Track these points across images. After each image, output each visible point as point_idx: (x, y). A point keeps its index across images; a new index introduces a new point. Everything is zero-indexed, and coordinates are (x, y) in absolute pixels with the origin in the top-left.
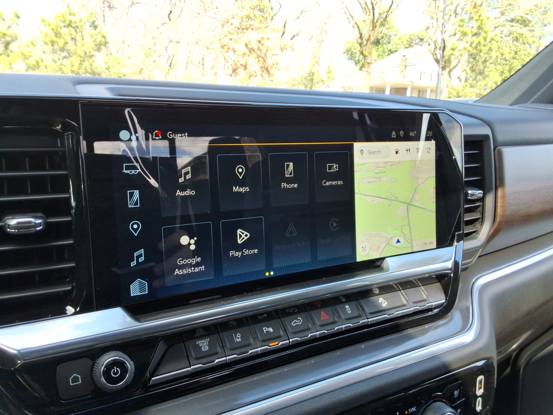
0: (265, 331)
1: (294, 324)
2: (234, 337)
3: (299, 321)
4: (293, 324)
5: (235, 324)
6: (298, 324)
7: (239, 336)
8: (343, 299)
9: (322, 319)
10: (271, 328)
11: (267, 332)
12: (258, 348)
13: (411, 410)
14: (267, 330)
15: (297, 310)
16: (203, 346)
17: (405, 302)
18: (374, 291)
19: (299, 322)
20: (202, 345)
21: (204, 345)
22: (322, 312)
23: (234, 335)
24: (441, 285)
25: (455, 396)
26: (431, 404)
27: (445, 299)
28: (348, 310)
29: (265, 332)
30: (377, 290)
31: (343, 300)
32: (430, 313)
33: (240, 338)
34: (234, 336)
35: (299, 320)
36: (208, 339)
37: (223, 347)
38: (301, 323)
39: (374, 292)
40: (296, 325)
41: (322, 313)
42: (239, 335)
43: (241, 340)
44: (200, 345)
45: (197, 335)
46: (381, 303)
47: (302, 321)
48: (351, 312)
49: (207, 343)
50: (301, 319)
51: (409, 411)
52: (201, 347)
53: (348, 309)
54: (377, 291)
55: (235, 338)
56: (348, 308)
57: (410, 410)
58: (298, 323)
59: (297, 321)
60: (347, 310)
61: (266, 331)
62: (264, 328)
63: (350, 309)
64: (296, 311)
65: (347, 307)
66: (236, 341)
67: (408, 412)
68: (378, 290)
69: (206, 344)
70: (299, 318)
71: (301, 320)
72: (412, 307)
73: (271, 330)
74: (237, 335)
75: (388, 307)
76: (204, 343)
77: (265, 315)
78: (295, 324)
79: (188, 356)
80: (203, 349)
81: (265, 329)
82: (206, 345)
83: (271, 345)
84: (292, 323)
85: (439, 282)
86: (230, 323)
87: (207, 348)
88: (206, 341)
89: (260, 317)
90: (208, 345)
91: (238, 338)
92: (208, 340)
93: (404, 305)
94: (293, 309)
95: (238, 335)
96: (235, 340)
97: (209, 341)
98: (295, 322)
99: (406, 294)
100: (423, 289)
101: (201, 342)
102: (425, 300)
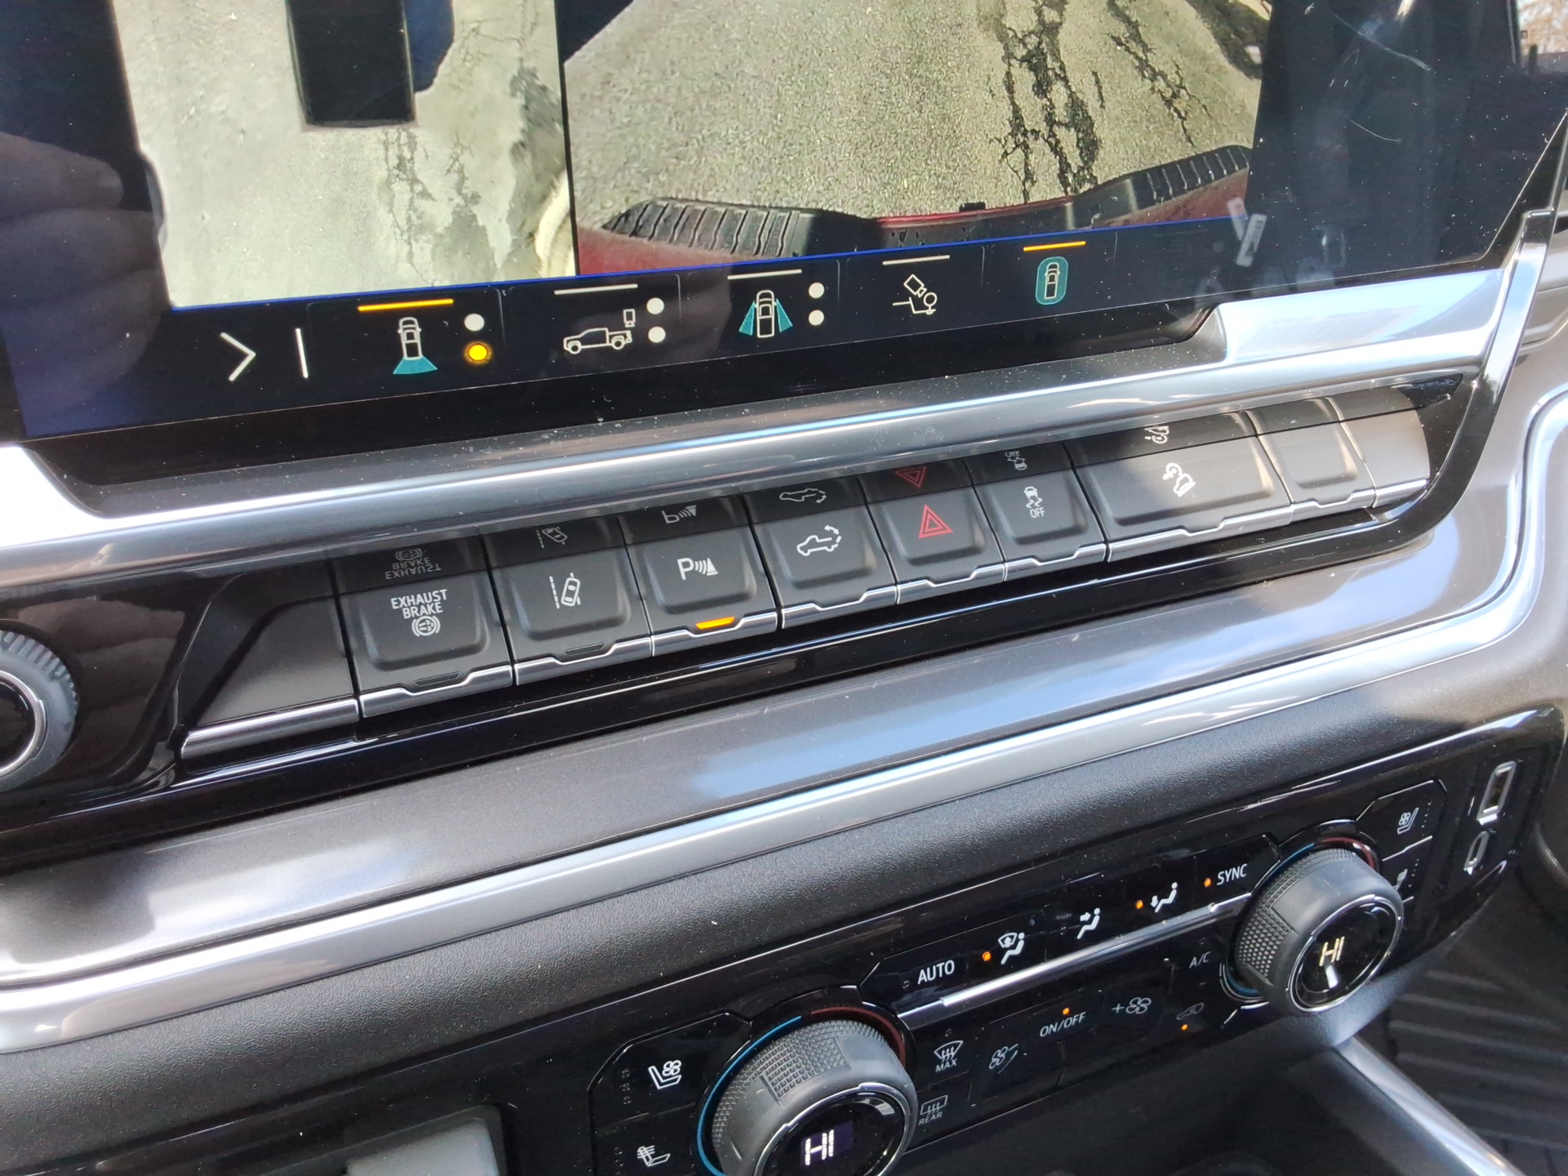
0: (683, 571)
1: (806, 552)
2: (552, 590)
3: (830, 539)
4: (802, 548)
5: (562, 537)
6: (825, 550)
7: (572, 588)
8: (1019, 462)
9: (921, 536)
10: (709, 560)
11: (693, 574)
12: (650, 635)
13: (1228, 876)
14: (691, 568)
15: (824, 497)
16: (417, 618)
17: (1266, 481)
18: (1151, 435)
19: (829, 544)
20: (415, 612)
21: (424, 614)
22: (926, 508)
23: (555, 582)
24: (1422, 421)
25: (1398, 829)
26: (1305, 854)
27: (1428, 475)
28: (1033, 506)
29: (684, 578)
30: (1164, 431)
31: (1017, 466)
32: (1359, 528)
33: (579, 595)
34: (553, 586)
35: (831, 534)
36: (443, 591)
37: (503, 624)
38: (836, 546)
39: (1148, 438)
40: (811, 553)
41: (928, 511)
42: (573, 583)
43: (579, 603)
44: (407, 614)
45: (396, 574)
46: (1172, 481)
47: (839, 539)
48: (1042, 512)
49: (434, 608)
50: (836, 532)
51: (1219, 877)
52: (411, 619)
53: (1032, 502)
54: (1162, 434)
55: (555, 592)
56: (1033, 498)
57: (1224, 876)
58: (826, 548)
59: (818, 541)
60: (1028, 506)
61: (686, 573)
62: (680, 561)
63: (1040, 500)
64: (819, 501)
65: (1031, 492)
66: (558, 606)
67: (1215, 880)
68: (1168, 432)
69: (430, 608)
70: (828, 528)
71: (835, 537)
72: (1291, 503)
73: (709, 568)
74: (568, 580)
75: (1195, 500)
76: (423, 607)
77: (692, 510)
78: (810, 551)
79: (348, 654)
80: (417, 630)
81: (685, 566)
82: (432, 615)
83: (701, 626)
84: (799, 546)
85: (1416, 408)
86: (542, 534)
87: (436, 626)
88: (434, 598)
89: (670, 519)
90: (437, 615)
91: (570, 594)
92: (440, 594)
93: (1263, 495)
94: (809, 492)
95: (571, 583)
96: (556, 599)
97: (445, 598)
98: (813, 544)
99: (1276, 451)
100: (1349, 435)
101: (409, 601)
102: (1349, 478)
